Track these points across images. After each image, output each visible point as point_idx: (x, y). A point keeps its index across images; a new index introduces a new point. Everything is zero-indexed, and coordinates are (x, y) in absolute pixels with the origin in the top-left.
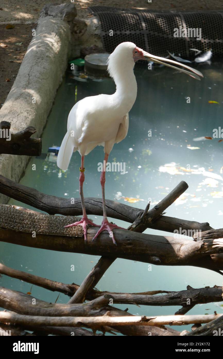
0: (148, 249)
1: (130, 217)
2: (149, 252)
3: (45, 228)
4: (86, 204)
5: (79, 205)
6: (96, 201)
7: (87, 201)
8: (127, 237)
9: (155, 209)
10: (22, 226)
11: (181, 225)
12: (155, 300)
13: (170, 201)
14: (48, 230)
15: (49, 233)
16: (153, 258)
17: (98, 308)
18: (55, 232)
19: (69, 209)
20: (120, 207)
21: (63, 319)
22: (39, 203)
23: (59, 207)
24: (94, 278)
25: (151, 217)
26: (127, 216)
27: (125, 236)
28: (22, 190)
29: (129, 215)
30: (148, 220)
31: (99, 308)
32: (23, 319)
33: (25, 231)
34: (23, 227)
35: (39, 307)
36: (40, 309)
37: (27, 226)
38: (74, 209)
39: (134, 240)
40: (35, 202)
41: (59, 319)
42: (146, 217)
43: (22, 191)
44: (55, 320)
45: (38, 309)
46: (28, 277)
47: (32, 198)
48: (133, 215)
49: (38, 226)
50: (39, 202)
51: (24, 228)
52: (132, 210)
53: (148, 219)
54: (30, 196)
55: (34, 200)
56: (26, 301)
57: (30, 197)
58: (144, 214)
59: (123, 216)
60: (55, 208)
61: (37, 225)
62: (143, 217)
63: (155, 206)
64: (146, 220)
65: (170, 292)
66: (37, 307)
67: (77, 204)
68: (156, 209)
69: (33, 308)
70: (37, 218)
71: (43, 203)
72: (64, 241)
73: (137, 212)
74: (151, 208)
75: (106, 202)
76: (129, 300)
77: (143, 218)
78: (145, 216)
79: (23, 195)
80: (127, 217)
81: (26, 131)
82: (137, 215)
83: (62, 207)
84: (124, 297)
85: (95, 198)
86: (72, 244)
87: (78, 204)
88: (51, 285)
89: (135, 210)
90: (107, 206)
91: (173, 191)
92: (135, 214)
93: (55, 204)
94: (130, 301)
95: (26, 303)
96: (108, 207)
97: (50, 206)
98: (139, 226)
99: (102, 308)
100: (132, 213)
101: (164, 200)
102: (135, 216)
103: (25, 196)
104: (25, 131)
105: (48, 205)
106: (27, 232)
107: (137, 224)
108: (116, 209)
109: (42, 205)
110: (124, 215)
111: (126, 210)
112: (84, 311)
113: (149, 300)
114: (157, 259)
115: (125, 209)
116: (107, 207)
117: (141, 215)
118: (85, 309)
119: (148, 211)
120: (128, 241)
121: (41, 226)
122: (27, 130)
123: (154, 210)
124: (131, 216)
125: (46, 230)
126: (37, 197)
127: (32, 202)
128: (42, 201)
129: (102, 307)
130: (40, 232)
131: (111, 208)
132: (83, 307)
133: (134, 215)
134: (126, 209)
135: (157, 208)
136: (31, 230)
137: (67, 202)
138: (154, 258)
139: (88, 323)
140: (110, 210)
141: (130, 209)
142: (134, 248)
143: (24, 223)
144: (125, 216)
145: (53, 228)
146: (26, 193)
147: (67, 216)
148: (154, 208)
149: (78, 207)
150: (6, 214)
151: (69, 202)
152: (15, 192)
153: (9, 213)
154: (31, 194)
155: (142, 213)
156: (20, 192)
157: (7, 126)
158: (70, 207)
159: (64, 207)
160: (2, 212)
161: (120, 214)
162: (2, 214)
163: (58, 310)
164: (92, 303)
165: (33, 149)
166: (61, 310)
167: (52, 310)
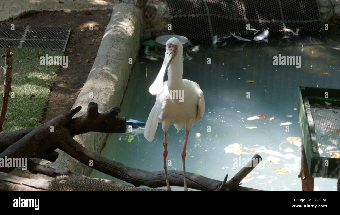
5: (162, 177)
6: (177, 173)
7: (169, 173)
13: (245, 172)
19: (153, 181)
20: (200, 179)
23: (144, 179)
25: (229, 188)
28: (110, 164)
29: (209, 186)
30: (226, 191)
38: (157, 181)
40: (121, 175)
47: (119, 172)
50: (125, 175)
52: (211, 182)
53: (226, 189)
54: (117, 170)
57: (117, 171)
58: (223, 185)
59: (203, 187)
62: (222, 188)
63: (232, 178)
67: (160, 176)
68: (233, 180)
70: (125, 190)
71: (129, 176)
73: (216, 183)
74: (228, 180)
75: (187, 175)
78: (223, 187)
79: (111, 169)
80: (206, 188)
82: (216, 186)
83: (147, 179)
85: (176, 171)
87: (161, 176)
89: (214, 181)
90: (188, 178)
92: (214, 185)
93: (140, 177)
96: (189, 179)
97: (135, 178)
100: (211, 184)
102: (214, 187)
103: (113, 170)
108: (196, 181)
109: (128, 177)
110: (204, 187)
111: (206, 182)
115: (204, 181)
116: (188, 179)
117: (220, 186)
119: (226, 182)
122: (113, 110)
123: (231, 181)
124: (210, 187)
126: (123, 171)
127: (119, 175)
128: (128, 174)
131: (192, 180)
133: (213, 186)
134: (205, 180)
135: (234, 179)
137: (151, 174)
140: (191, 182)
141: (209, 181)
144: (205, 187)
146: (113, 167)
149: (161, 179)
150: (97, 187)
151: (153, 175)
152: (103, 166)
153: (100, 186)
154: (119, 168)
155: (221, 184)
156: (108, 167)
157: (95, 106)
158: (153, 179)
159: (149, 179)
160: (93, 186)
161: (200, 185)
162: (93, 187)
165: (118, 127)
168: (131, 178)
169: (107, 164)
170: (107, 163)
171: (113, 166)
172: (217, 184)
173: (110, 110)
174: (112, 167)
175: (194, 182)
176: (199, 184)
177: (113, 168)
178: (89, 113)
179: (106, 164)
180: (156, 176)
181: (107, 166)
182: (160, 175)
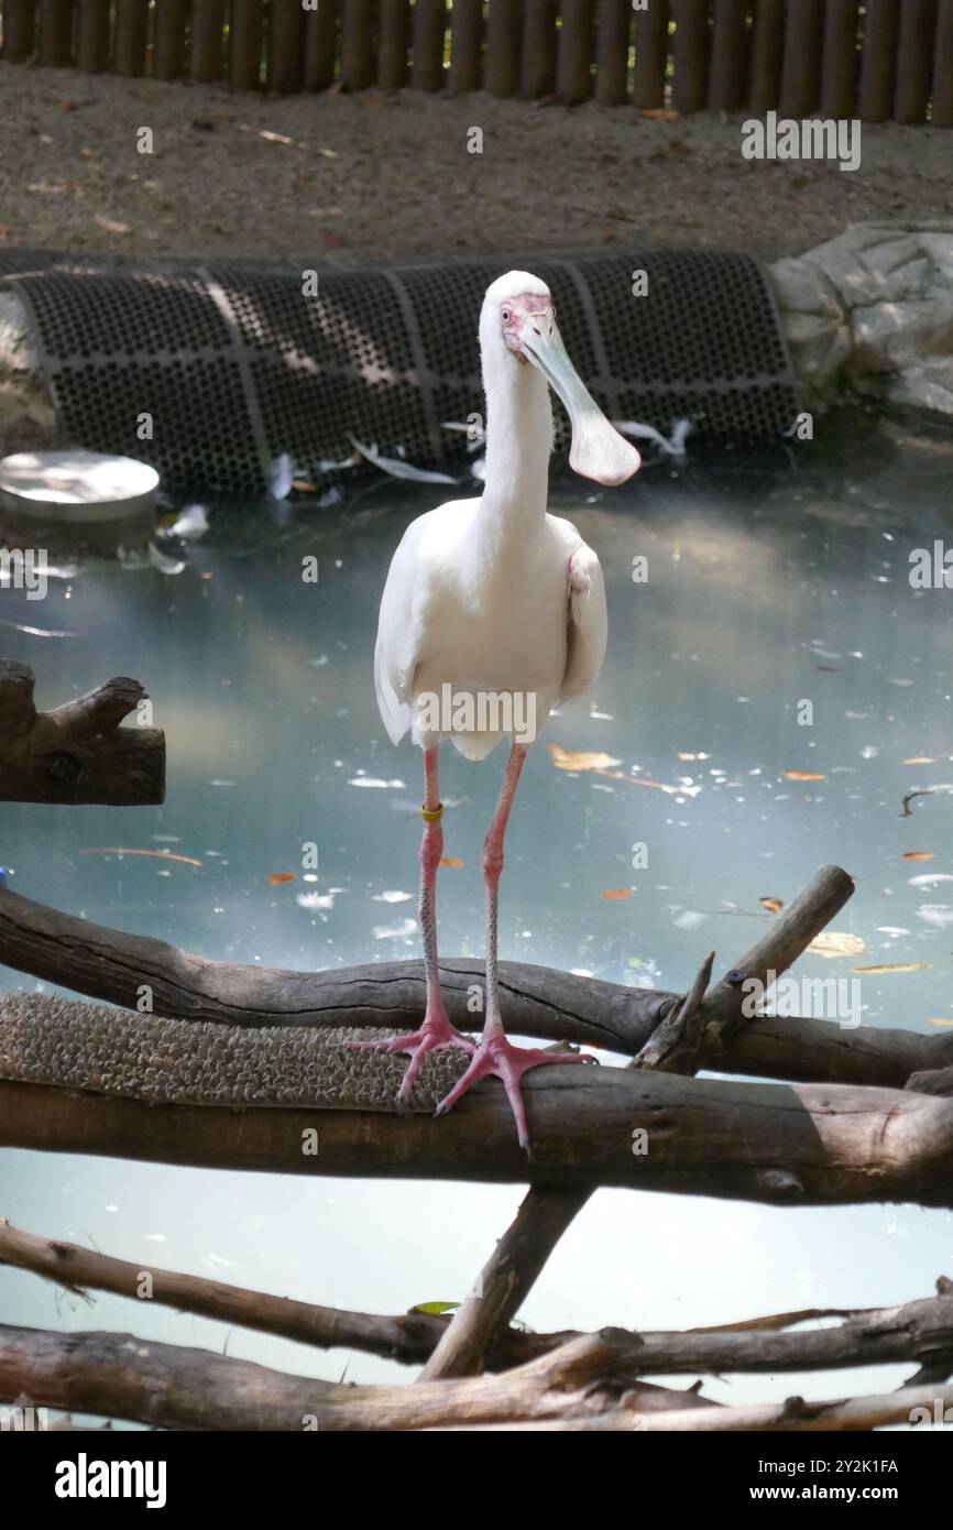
0: (744, 1141)
1: (619, 1026)
2: (748, 1152)
3: (282, 1080)
4: (410, 988)
5: (378, 992)
6: (457, 969)
7: (415, 972)
8: (646, 1097)
9: (728, 986)
10: (174, 1080)
11: (847, 1045)
12: (793, 1347)
13: (786, 948)
14: (299, 1090)
15: (301, 1100)
16: (766, 1178)
17: (573, 1387)
18: (329, 1095)
19: (332, 1014)
20: (569, 987)
22: (189, 1000)
23: (285, 1008)
24: (511, 1277)
25: (719, 1019)
26: (604, 1024)
27: (640, 1092)
28: (110, 947)
29: (615, 1020)
30: (706, 1031)
31: (579, 1386)
33: (193, 1097)
34: (182, 1083)
35: (303, 1404)
36: (309, 1409)
37: (199, 1076)
38: (353, 1013)
39: (681, 1106)
40: (168, 994)
42: (697, 1016)
43: (106, 952)
46: (213, 1293)
47: (154, 981)
48: (630, 1016)
49: (247, 1075)
50: (186, 994)
51: (186, 1086)
52: (624, 997)
53: (705, 1026)
54: (144, 972)
55: (161, 985)
56: (243, 1385)
57: (144, 977)
58: (690, 1007)
59: (585, 1025)
60: (264, 1014)
61: (241, 1070)
62: (687, 1016)
63: (729, 974)
64: (702, 1029)
65: (857, 1312)
66: (295, 1403)
67: (367, 987)
68: (732, 983)
69: (276, 1409)
70: (238, 1040)
71: (205, 995)
72: (368, 1130)
73: (649, 1003)
74: (716, 981)
75: (504, 971)
76: (677, 1359)
77: (689, 1022)
78: (694, 1015)
79: (115, 967)
80: (602, 1027)
81: (105, 699)
82: (648, 1015)
83: (298, 1006)
84: (656, 1345)
86: (404, 1141)
87: (374, 988)
88: (314, 1322)
89: (639, 995)
90: (509, 988)
91: (796, 910)
92: (642, 1012)
93: (264, 996)
94: (682, 1363)
95: (241, 1391)
96: (515, 991)
97: (237, 1007)
98: (674, 1055)
99: (595, 1384)
100: (626, 1008)
101: (763, 946)
102: (641, 1023)
103: (125, 974)
104: (101, 698)
105: (232, 1006)
106: (201, 1104)
107: (666, 1050)
108: (553, 998)
109: (200, 1005)
110: (587, 1021)
111: (598, 1000)
112: (513, 1402)
113: (768, 1352)
114: (787, 1180)
115: (591, 994)
116: (508, 993)
117: (677, 1010)
118: (517, 1396)
119: (707, 992)
120: (656, 1113)
121: (260, 1075)
122: (109, 692)
123: (724, 987)
124: (621, 1022)
125: (286, 1090)
126: (177, 975)
128: (200, 990)
129: (590, 1380)
130: (260, 1099)
131: (527, 995)
132: (505, 1387)
133: (637, 1015)
134: (596, 992)
135: (736, 979)
136: (219, 1092)
137: (318, 983)
138: (774, 1177)
140: (524, 1002)
141: (615, 994)
142: (683, 1138)
143: (186, 1068)
144: (597, 1025)
145: (315, 1081)
146: (125, 960)
147: (363, 1028)
148: (725, 979)
149: (371, 1001)
150: (99, 1033)
151: (326, 984)
152: (78, 958)
153: (110, 1030)
154: (151, 963)
155: (682, 1003)
156: (102, 959)
157: (24, 679)
158: (333, 1004)
159: (309, 1007)
160: (80, 1028)
161: (568, 1017)
162: (81, 1033)
163: (392, 1408)
164: (543, 1368)
165: (133, 773)
166: (404, 1408)
167: (366, 1410)
168: (220, 1007)
169: (97, 949)
170: (94, 939)
171: (124, 955)
172: (656, 1005)
173: (94, 696)
174: (119, 958)
175: (541, 1001)
176: (566, 1013)
177: (126, 965)
179: (91, 946)
180: (345, 989)
181: (94, 954)
182: (365, 984)
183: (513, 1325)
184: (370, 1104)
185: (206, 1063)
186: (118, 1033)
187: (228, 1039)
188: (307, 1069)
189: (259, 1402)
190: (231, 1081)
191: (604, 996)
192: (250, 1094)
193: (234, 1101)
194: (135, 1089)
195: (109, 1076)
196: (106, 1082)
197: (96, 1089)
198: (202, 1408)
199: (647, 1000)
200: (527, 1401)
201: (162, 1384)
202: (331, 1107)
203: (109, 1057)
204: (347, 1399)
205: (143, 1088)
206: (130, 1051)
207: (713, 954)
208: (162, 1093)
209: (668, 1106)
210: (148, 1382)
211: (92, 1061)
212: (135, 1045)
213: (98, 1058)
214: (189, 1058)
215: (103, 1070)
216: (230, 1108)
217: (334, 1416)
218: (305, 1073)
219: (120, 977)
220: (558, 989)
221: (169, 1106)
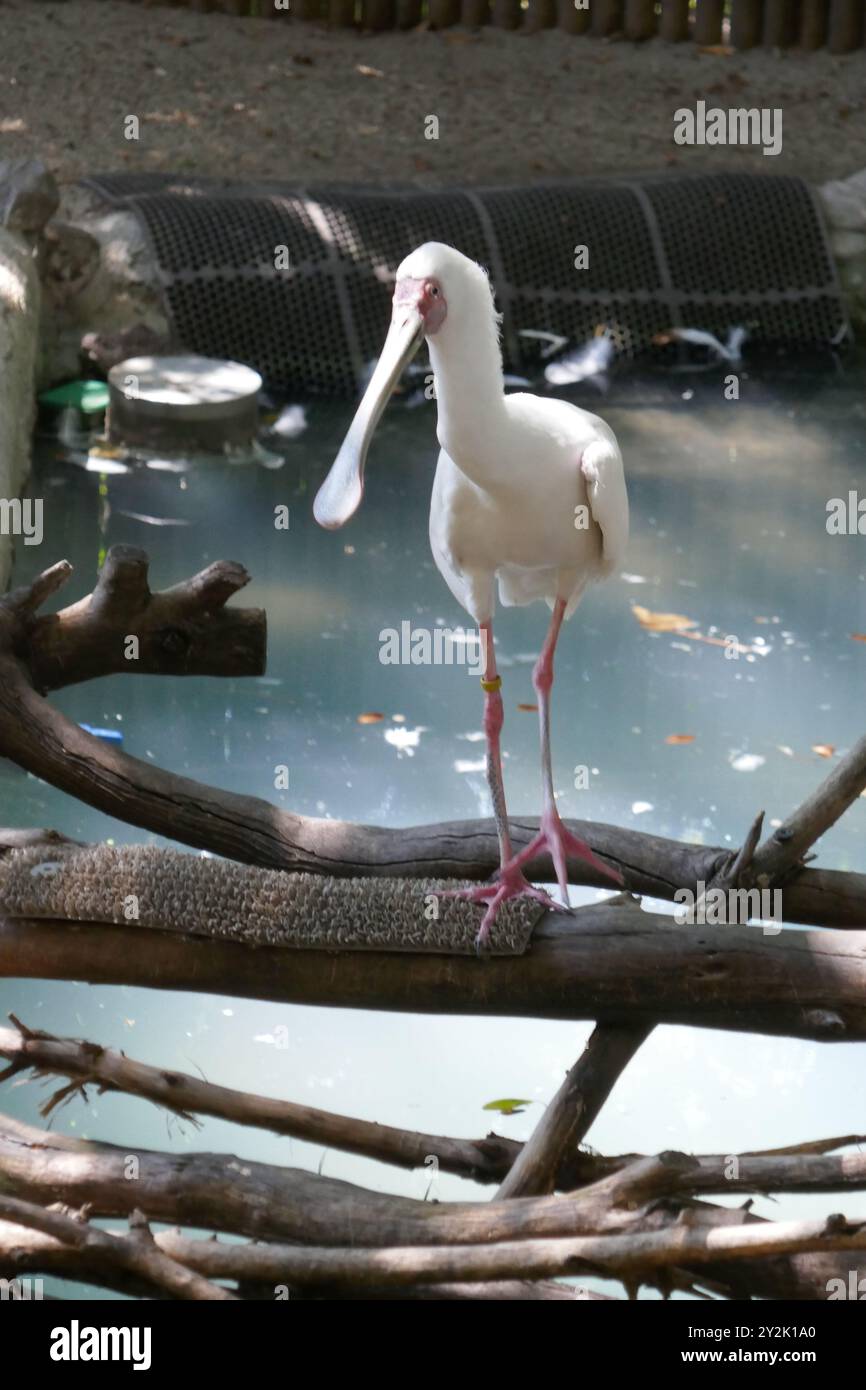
0: (791, 982)
1: (677, 878)
2: (794, 993)
3: (371, 925)
4: (488, 843)
5: (458, 846)
6: (528, 826)
8: (702, 942)
9: (777, 842)
10: (274, 925)
13: (829, 808)
14: (386, 935)
15: (388, 943)
16: (813, 1017)
17: (636, 1205)
18: (414, 939)
19: (418, 866)
20: (631, 842)
21: (504, 1251)
22: (287, 852)
23: (374, 861)
24: (579, 1106)
25: (769, 873)
26: (664, 877)
27: (697, 938)
28: (216, 804)
29: (674, 873)
31: (640, 1204)
32: (341, 1265)
33: (292, 940)
34: (281, 927)
35: (390, 1218)
36: (394, 1223)
37: (296, 921)
38: (437, 866)
39: (734, 951)
40: (269, 849)
41: (490, 1253)
42: (749, 869)
43: (214, 809)
44: (472, 1259)
45: (389, 1228)
46: (308, 1117)
47: (255, 835)
48: (689, 868)
49: (340, 921)
50: (285, 847)
52: (681, 852)
53: (755, 878)
54: (249, 828)
55: (262, 840)
56: (336, 1200)
57: (247, 832)
58: (743, 861)
59: (646, 877)
60: (355, 866)
61: (334, 916)
62: (739, 870)
63: (780, 832)
64: (753, 881)
66: (383, 1218)
67: (449, 843)
68: (781, 840)
69: (367, 1223)
70: (332, 889)
71: (302, 849)
72: (450, 972)
73: (705, 857)
74: (767, 835)
77: (740, 875)
78: (745, 868)
79: (221, 823)
80: (662, 879)
81: (213, 581)
82: (704, 868)
83: (387, 858)
84: (711, 1167)
85: (519, 818)
86: (482, 981)
87: (455, 843)
88: (400, 1143)
89: (696, 850)
91: (839, 774)
92: (698, 866)
93: (356, 850)
94: (734, 1183)
95: (335, 1207)
97: (332, 860)
99: (656, 1202)
100: (683, 863)
101: (809, 806)
102: (697, 875)
103: (228, 829)
104: (208, 580)
105: (326, 859)
106: (298, 946)
108: (617, 853)
109: (297, 857)
110: (648, 874)
111: (658, 854)
112: (580, 1218)
113: (813, 1174)
114: (831, 1019)
115: (652, 849)
117: (730, 865)
118: (584, 1212)
119: (757, 848)
120: (711, 957)
121: (351, 921)
122: (216, 575)
123: (773, 843)
124: (679, 875)
125: (376, 935)
126: (277, 830)
127: (257, 847)
128: (297, 844)
129: (652, 1197)
130: (352, 943)
132: (574, 1204)
133: (694, 869)
134: (655, 848)
135: (784, 836)
136: (314, 937)
137: (404, 838)
138: (819, 1016)
139: (610, 1259)
141: (674, 849)
142: (736, 980)
143: (285, 914)
144: (658, 878)
145: (401, 927)
146: (231, 817)
147: (446, 878)
148: (774, 836)
149: (453, 855)
150: (206, 882)
151: (412, 839)
152: (188, 815)
153: (216, 879)
154: (255, 820)
155: (735, 857)
156: (209, 815)
157: (139, 562)
158: (418, 857)
159: (396, 860)
160: (189, 878)
161: (631, 870)
162: (190, 882)
163: (472, 1222)
164: (608, 1186)
165: (238, 648)
166: (483, 1223)
167: (447, 1224)
168: (315, 860)
169: (204, 806)
170: (203, 798)
171: (229, 812)
172: (710, 860)
173: (202, 578)
174: (225, 815)
175: (607, 855)
176: (629, 866)
177: (231, 821)
178: (112, 591)
179: (199, 804)
180: (428, 843)
181: (203, 811)
182: (446, 839)
183: (581, 1148)
184: (450, 947)
185: (303, 909)
186: (223, 882)
187: (322, 888)
188: (394, 916)
189: (350, 1216)
190: (326, 926)
191: (664, 851)
192: (343, 939)
193: (328, 944)
194: (239, 933)
195: (215, 921)
196: (213, 926)
197: (204, 933)
198: (299, 1222)
199: (703, 854)
200: (594, 1217)
201: (263, 1200)
202: (415, 950)
203: (215, 904)
204: (431, 1215)
205: (246, 932)
206: (234, 898)
207: (763, 814)
208: (263, 936)
209: (721, 951)
210: (250, 1198)
211: (200, 907)
212: (241, 893)
213: (206, 905)
214: (288, 905)
215: (210, 915)
216: (325, 951)
217: (419, 1230)
218: (392, 919)
219: (225, 832)
220: (622, 844)
221: (268, 949)
